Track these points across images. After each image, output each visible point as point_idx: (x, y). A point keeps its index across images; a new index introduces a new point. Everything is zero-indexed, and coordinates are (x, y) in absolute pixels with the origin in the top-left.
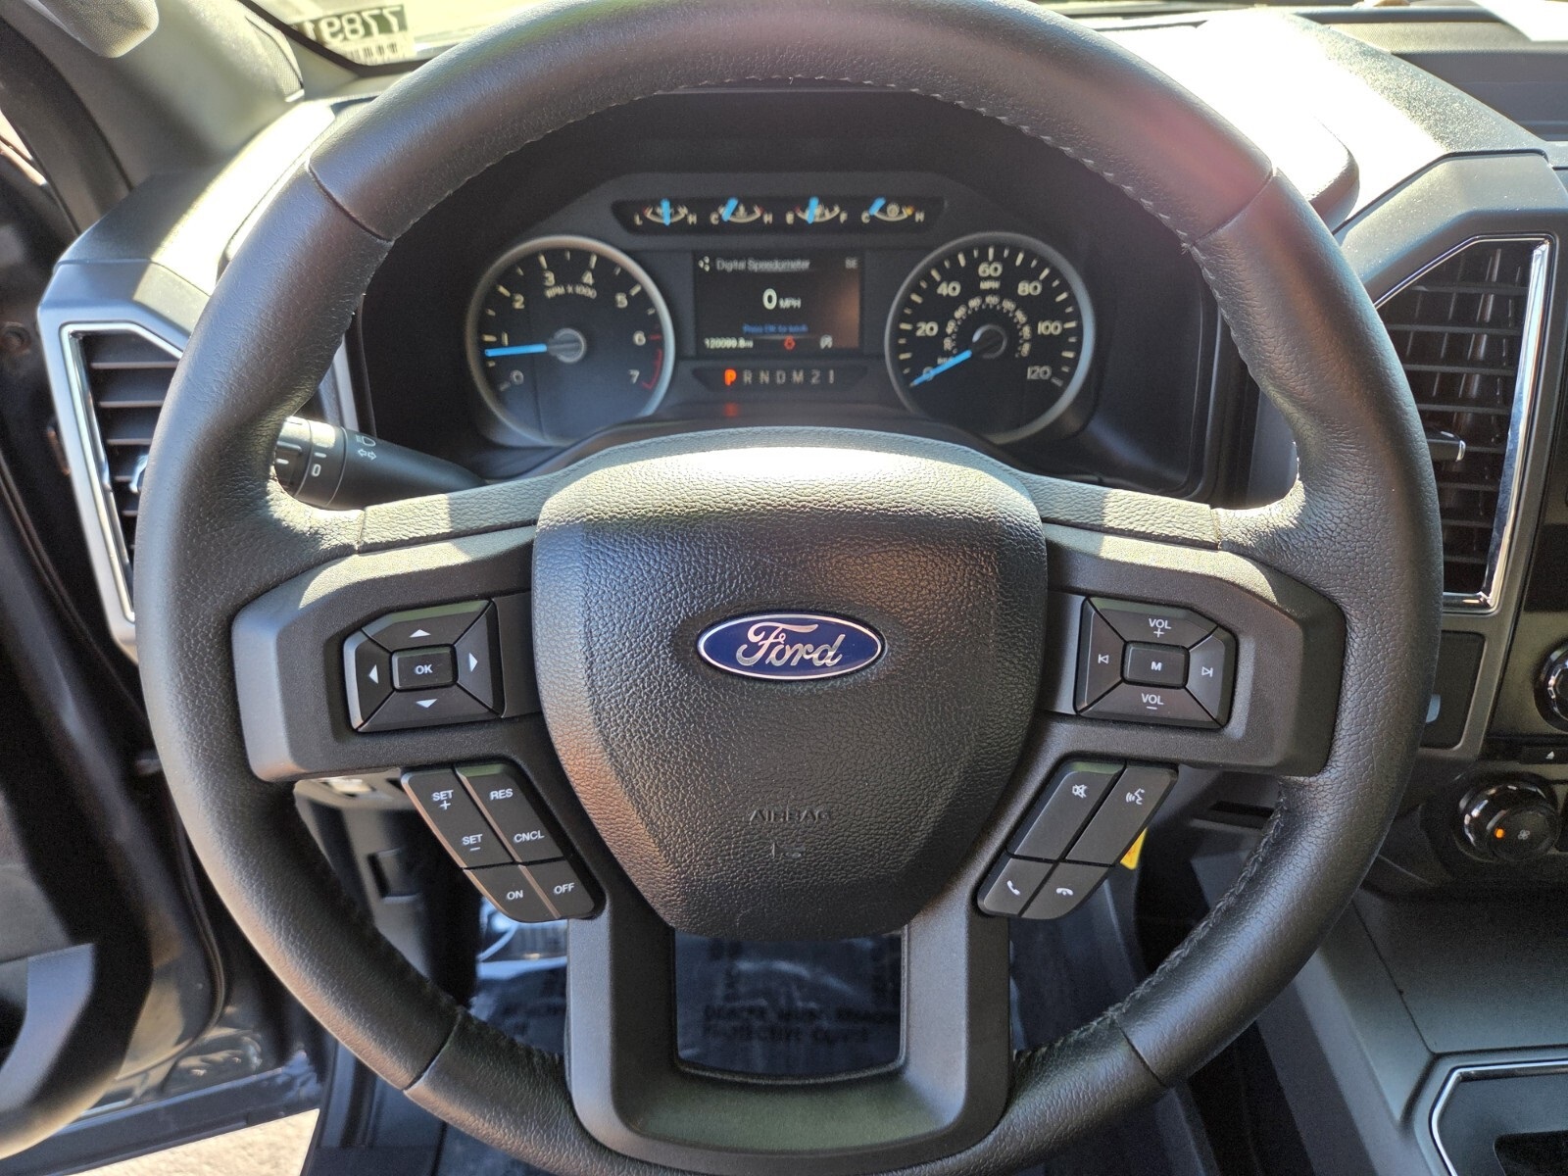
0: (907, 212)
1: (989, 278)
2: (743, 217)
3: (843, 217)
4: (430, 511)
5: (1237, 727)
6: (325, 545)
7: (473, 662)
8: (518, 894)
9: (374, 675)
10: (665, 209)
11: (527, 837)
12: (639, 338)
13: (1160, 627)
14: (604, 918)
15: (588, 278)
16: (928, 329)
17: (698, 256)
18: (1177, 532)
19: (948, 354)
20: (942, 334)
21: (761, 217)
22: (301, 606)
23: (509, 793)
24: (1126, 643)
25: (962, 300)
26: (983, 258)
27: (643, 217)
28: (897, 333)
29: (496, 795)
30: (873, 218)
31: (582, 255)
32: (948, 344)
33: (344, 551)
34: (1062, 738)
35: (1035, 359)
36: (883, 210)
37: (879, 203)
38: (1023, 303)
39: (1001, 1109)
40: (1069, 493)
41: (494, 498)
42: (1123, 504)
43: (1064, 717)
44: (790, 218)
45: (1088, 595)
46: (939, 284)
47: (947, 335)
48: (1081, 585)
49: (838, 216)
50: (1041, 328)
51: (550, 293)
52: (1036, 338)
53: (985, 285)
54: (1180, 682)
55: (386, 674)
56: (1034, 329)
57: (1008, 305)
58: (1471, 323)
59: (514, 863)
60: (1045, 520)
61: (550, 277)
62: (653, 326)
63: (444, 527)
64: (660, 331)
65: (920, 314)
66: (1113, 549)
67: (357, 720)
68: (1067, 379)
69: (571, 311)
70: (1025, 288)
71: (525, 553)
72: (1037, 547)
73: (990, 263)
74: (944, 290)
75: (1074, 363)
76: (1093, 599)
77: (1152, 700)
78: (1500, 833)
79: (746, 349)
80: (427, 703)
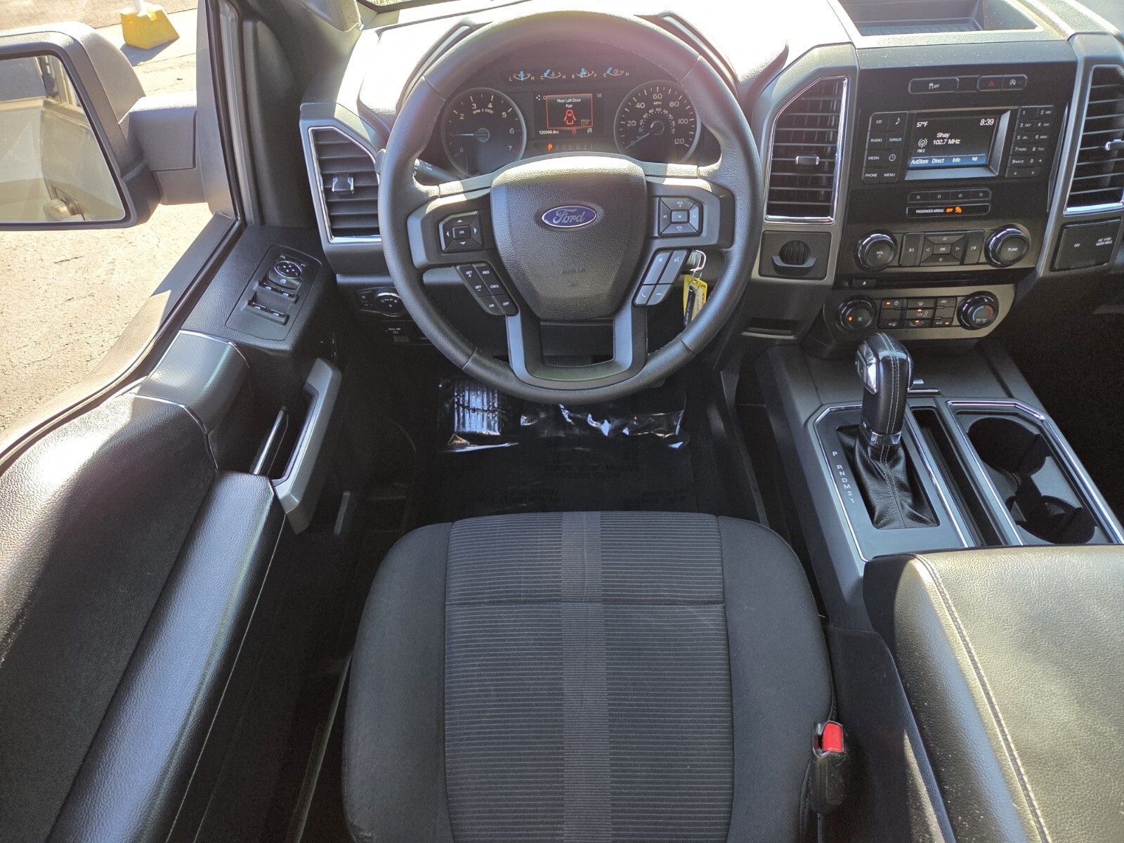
0: (622, 72)
1: (658, 100)
2: (553, 76)
3: (595, 75)
4: (455, 186)
5: (704, 234)
6: (430, 196)
7: (475, 230)
8: (493, 305)
9: (448, 234)
10: (522, 74)
11: (494, 286)
12: (512, 131)
13: (680, 203)
14: (519, 316)
15: (490, 106)
16: (632, 123)
17: (535, 94)
18: (686, 175)
19: (641, 134)
20: (638, 125)
21: (561, 76)
22: (427, 212)
23: (488, 272)
24: (672, 211)
25: (646, 110)
26: (655, 92)
27: (512, 78)
28: (619, 126)
29: (485, 272)
30: (608, 75)
31: (488, 94)
32: (641, 130)
33: (435, 198)
34: (657, 244)
35: (677, 136)
36: (612, 72)
37: (610, 69)
38: (671, 110)
39: (643, 363)
40: (653, 167)
41: (477, 181)
42: (672, 168)
43: (656, 238)
44: (573, 76)
45: (660, 197)
46: (636, 103)
47: (640, 126)
48: (658, 194)
49: (593, 75)
50: (680, 121)
51: (474, 112)
52: (678, 126)
53: (655, 103)
54: (686, 220)
55: (451, 233)
56: (676, 122)
57: (665, 112)
58: (828, 111)
59: (491, 295)
60: (646, 175)
61: (474, 105)
62: (518, 126)
63: (462, 190)
64: (520, 128)
65: (629, 117)
66: (668, 182)
67: (444, 247)
68: (691, 144)
69: (483, 119)
70: (672, 104)
71: (488, 196)
72: (643, 182)
73: (658, 93)
74: (638, 106)
75: (693, 137)
76: (662, 198)
77: (679, 229)
78: (850, 319)
79: (556, 134)
80: (463, 243)
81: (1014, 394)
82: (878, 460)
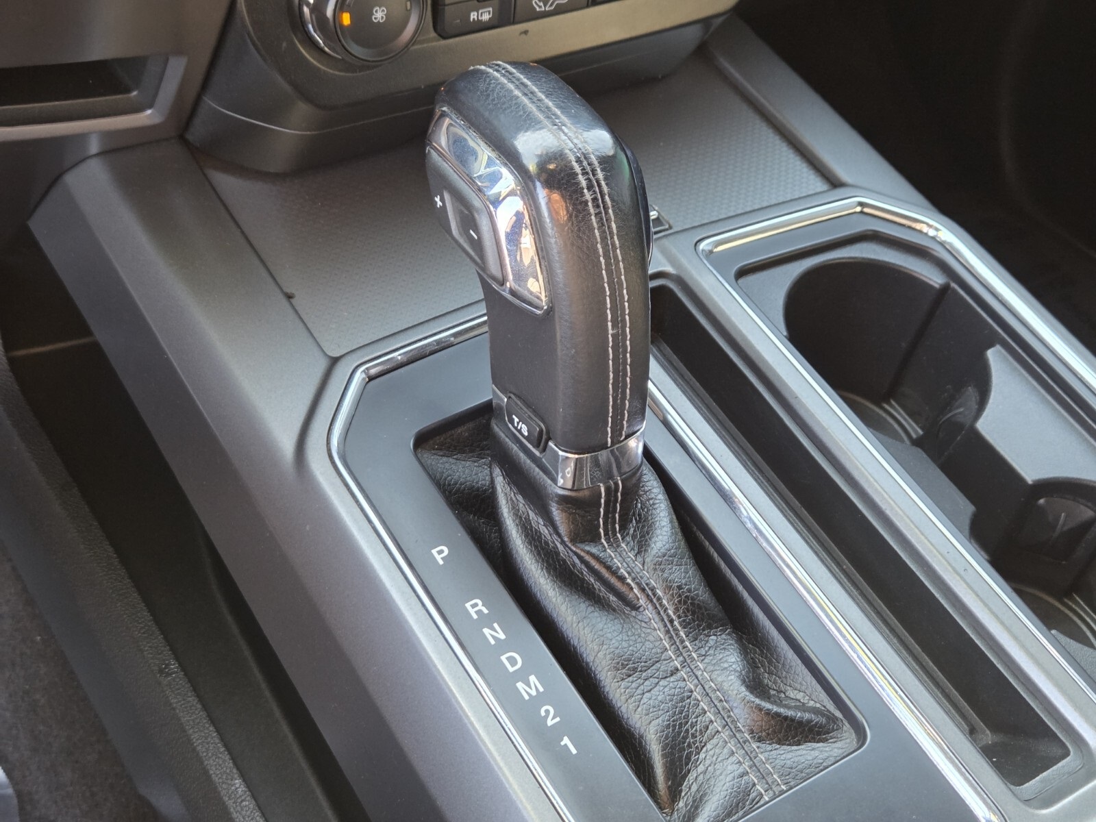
78: (346, 19)
81: (842, 173)
82: (595, 539)
